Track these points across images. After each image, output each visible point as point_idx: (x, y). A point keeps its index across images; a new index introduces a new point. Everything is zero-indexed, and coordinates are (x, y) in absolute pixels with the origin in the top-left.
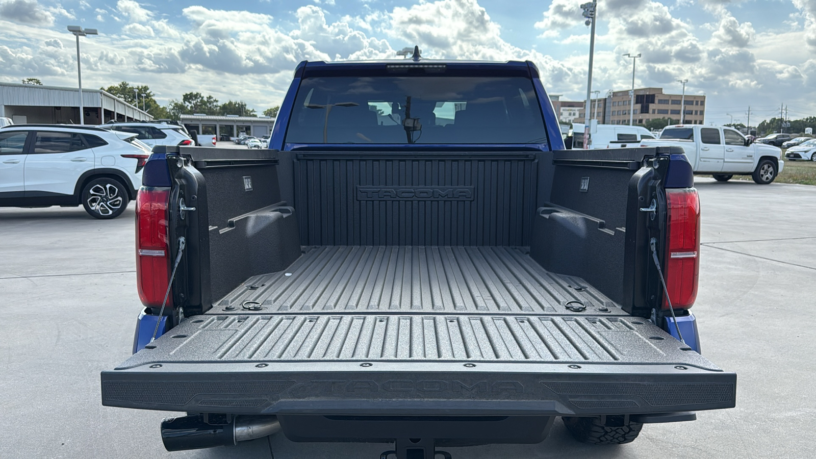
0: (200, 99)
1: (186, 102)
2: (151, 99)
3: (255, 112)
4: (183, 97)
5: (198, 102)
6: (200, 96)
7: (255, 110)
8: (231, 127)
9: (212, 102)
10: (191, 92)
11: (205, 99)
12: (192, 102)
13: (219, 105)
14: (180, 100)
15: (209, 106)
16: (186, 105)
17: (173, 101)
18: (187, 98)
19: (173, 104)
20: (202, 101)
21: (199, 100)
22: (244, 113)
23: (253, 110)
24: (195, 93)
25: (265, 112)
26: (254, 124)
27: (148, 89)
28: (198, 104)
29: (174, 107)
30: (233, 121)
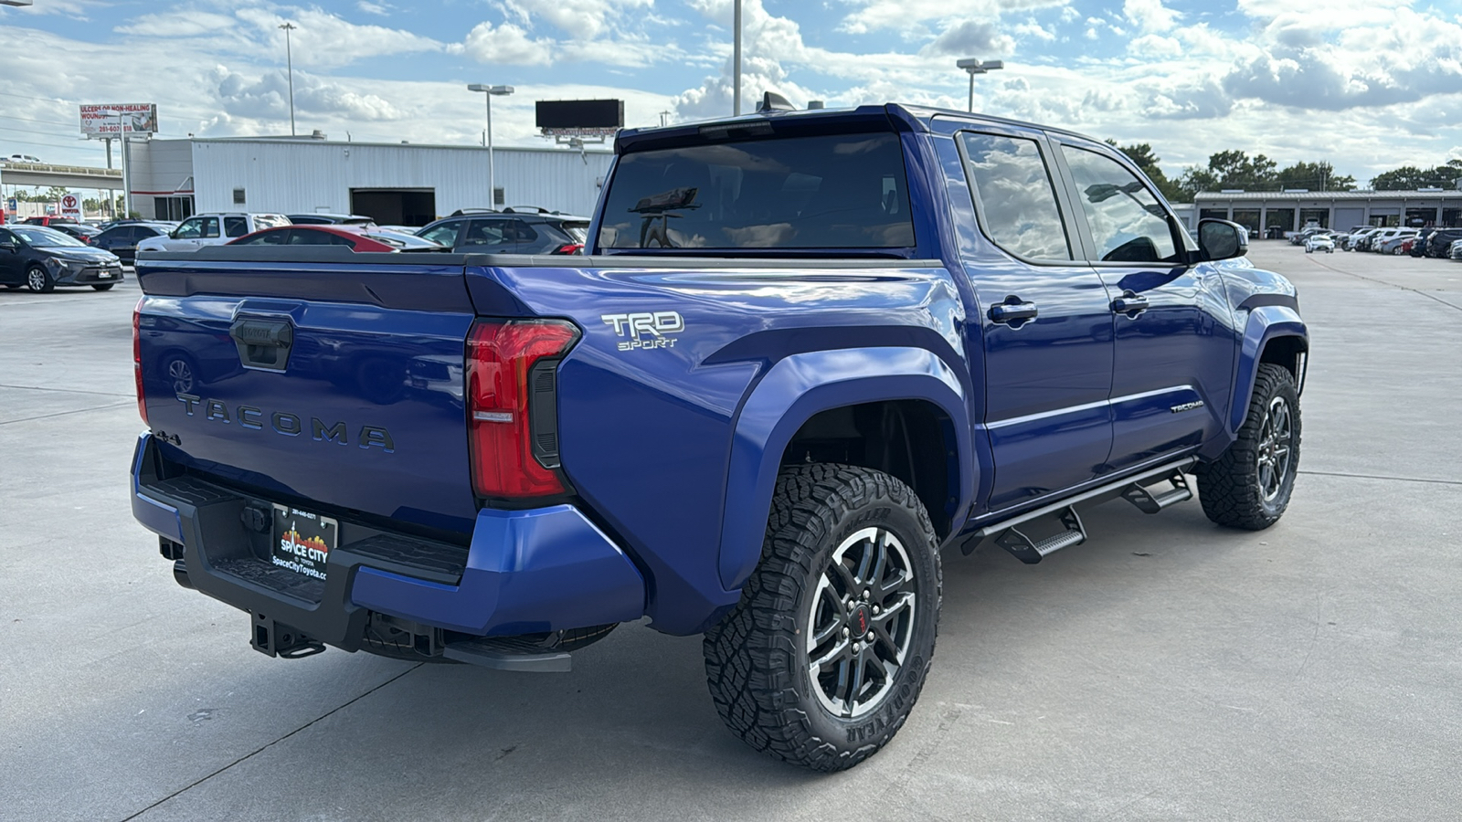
0: (1242, 161)
1: (1214, 169)
2: (1152, 166)
3: (1353, 181)
4: (1209, 160)
5: (1236, 167)
6: (1242, 157)
7: (1353, 177)
8: (1291, 212)
9: (1263, 166)
10: (1225, 150)
11: (1251, 162)
12: (1226, 169)
13: (1278, 172)
14: (1204, 166)
15: (1257, 174)
16: (1213, 174)
17: (1191, 169)
18: (1217, 161)
19: (1190, 174)
20: (1244, 166)
21: (1238, 165)
22: (1325, 185)
23: (1350, 177)
24: (1232, 151)
25: (1375, 179)
26: (1336, 206)
27: (1149, 149)
28: (1237, 171)
29: (1192, 179)
30: (1295, 200)
